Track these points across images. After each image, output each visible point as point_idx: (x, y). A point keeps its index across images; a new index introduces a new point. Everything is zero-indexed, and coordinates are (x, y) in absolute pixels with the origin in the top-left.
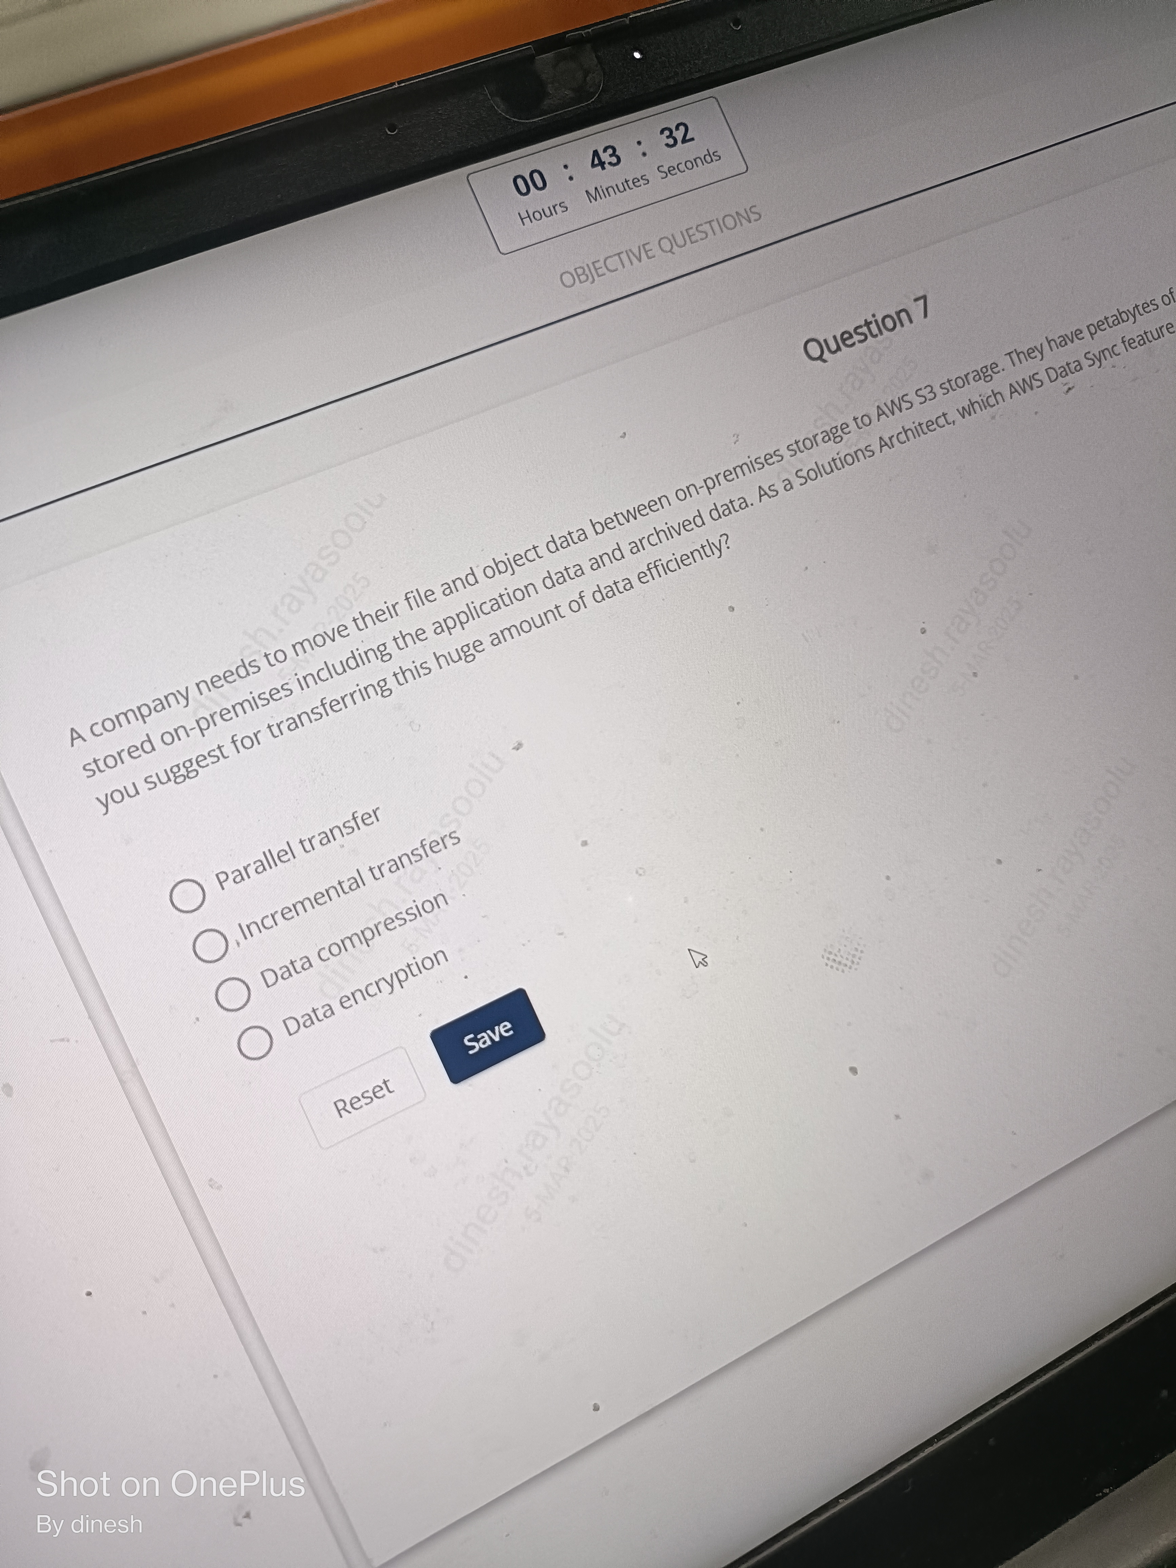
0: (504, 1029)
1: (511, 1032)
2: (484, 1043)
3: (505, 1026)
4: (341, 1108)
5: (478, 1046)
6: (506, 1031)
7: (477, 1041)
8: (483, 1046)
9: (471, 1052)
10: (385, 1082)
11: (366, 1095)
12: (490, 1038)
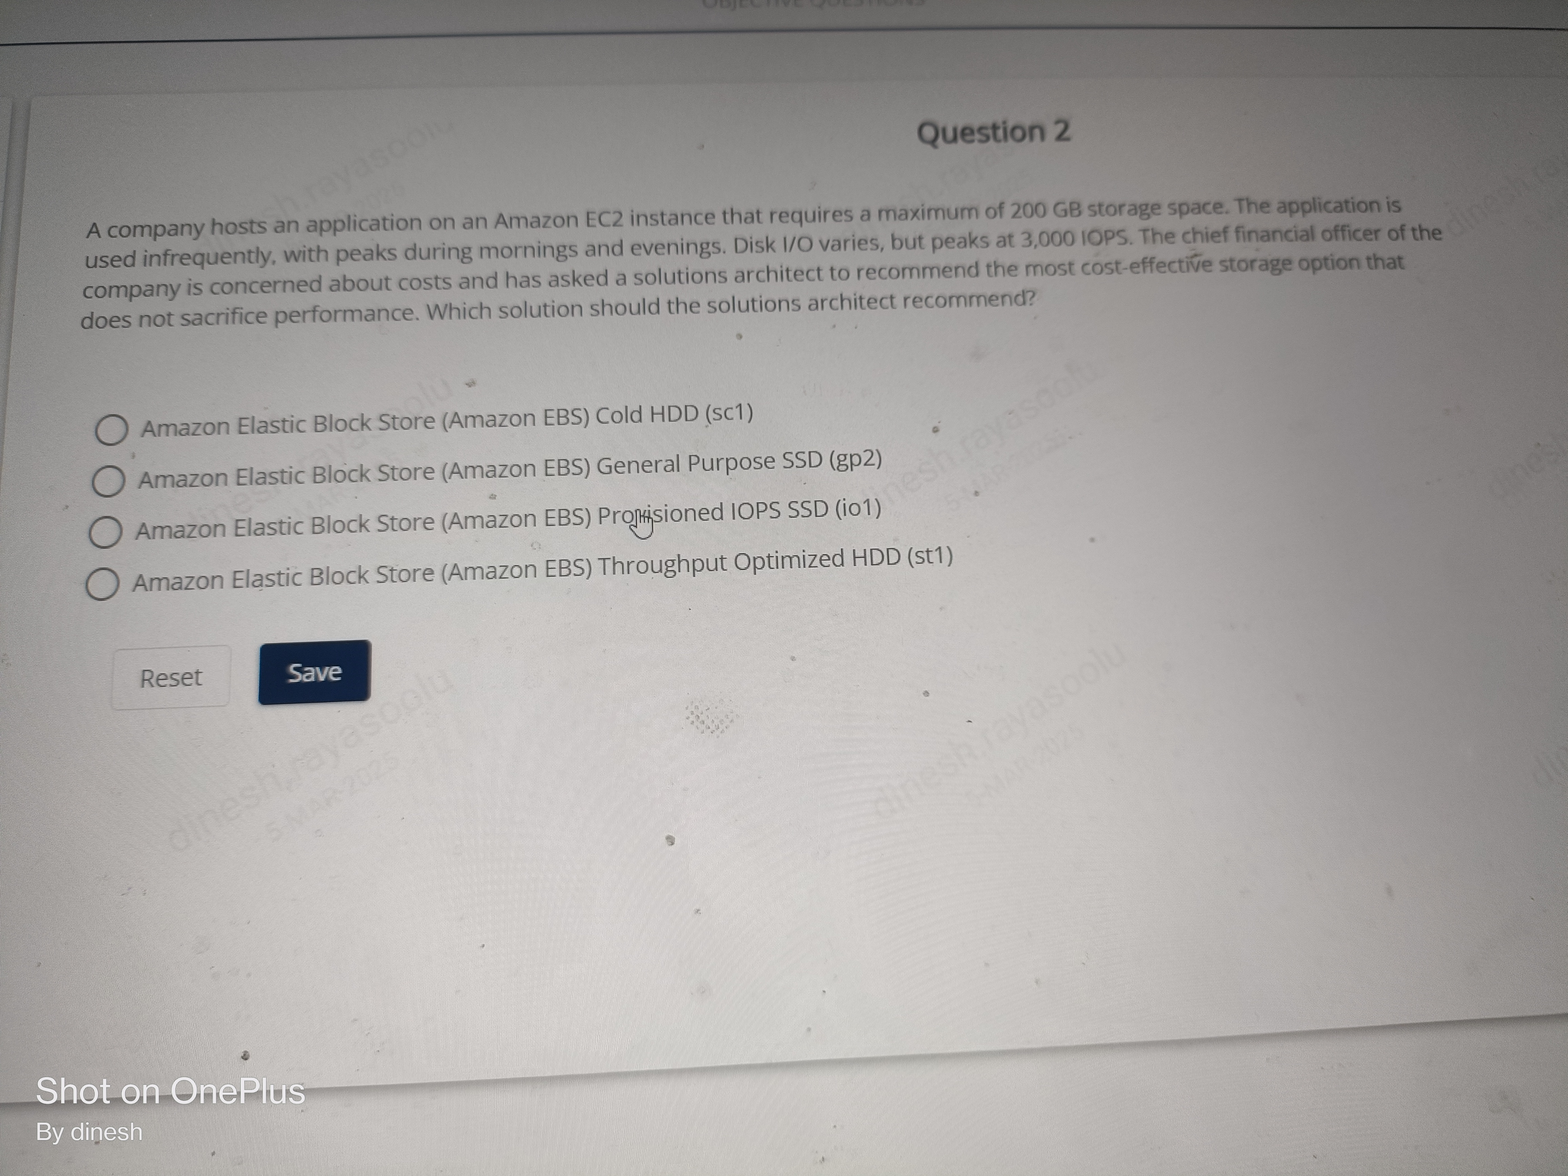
0: (332, 673)
1: (339, 679)
2: (308, 677)
3: (334, 670)
4: (148, 679)
5: (301, 678)
6: (335, 676)
7: (303, 673)
8: (306, 680)
9: (292, 681)
10: (197, 673)
11: (175, 676)
12: (316, 676)
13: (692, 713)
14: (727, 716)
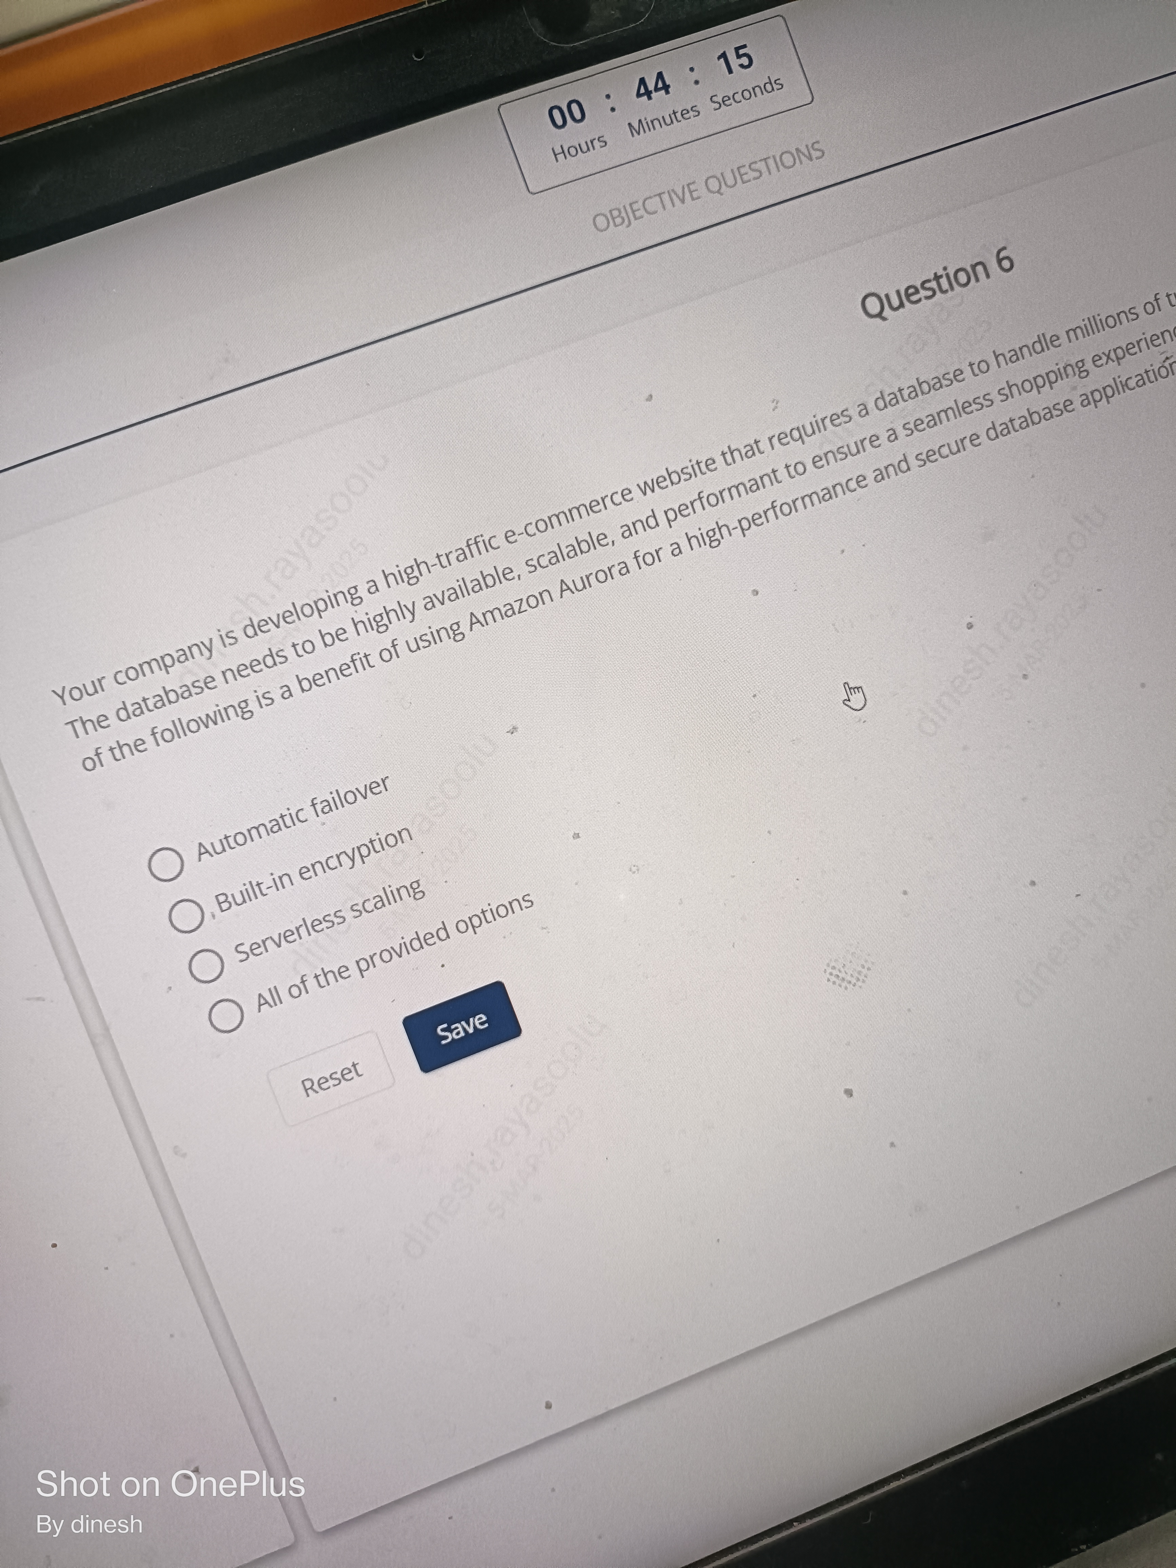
1: (486, 1025)
2: (458, 1033)
3: (480, 1019)
4: (309, 1087)
5: (451, 1037)
6: (482, 1024)
7: (451, 1031)
8: (456, 1037)
9: (444, 1042)
10: (354, 1065)
11: (334, 1076)
12: (464, 1029)
13: (831, 974)
14: (863, 967)
